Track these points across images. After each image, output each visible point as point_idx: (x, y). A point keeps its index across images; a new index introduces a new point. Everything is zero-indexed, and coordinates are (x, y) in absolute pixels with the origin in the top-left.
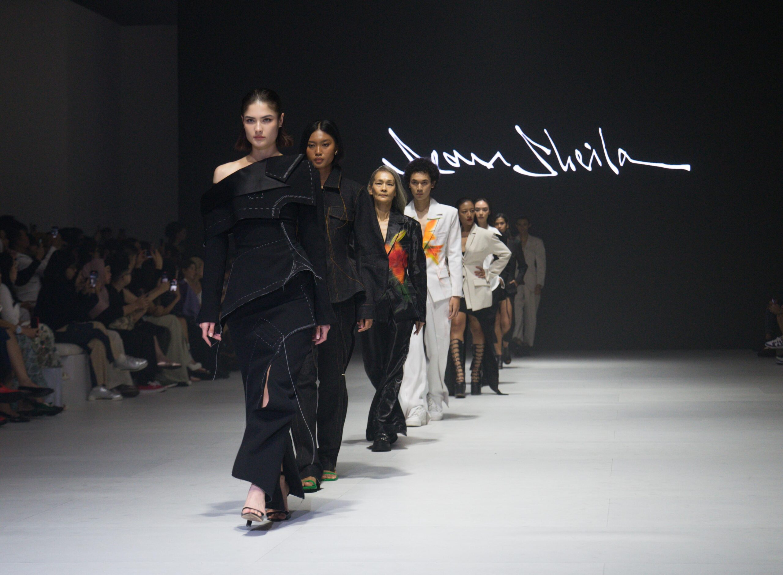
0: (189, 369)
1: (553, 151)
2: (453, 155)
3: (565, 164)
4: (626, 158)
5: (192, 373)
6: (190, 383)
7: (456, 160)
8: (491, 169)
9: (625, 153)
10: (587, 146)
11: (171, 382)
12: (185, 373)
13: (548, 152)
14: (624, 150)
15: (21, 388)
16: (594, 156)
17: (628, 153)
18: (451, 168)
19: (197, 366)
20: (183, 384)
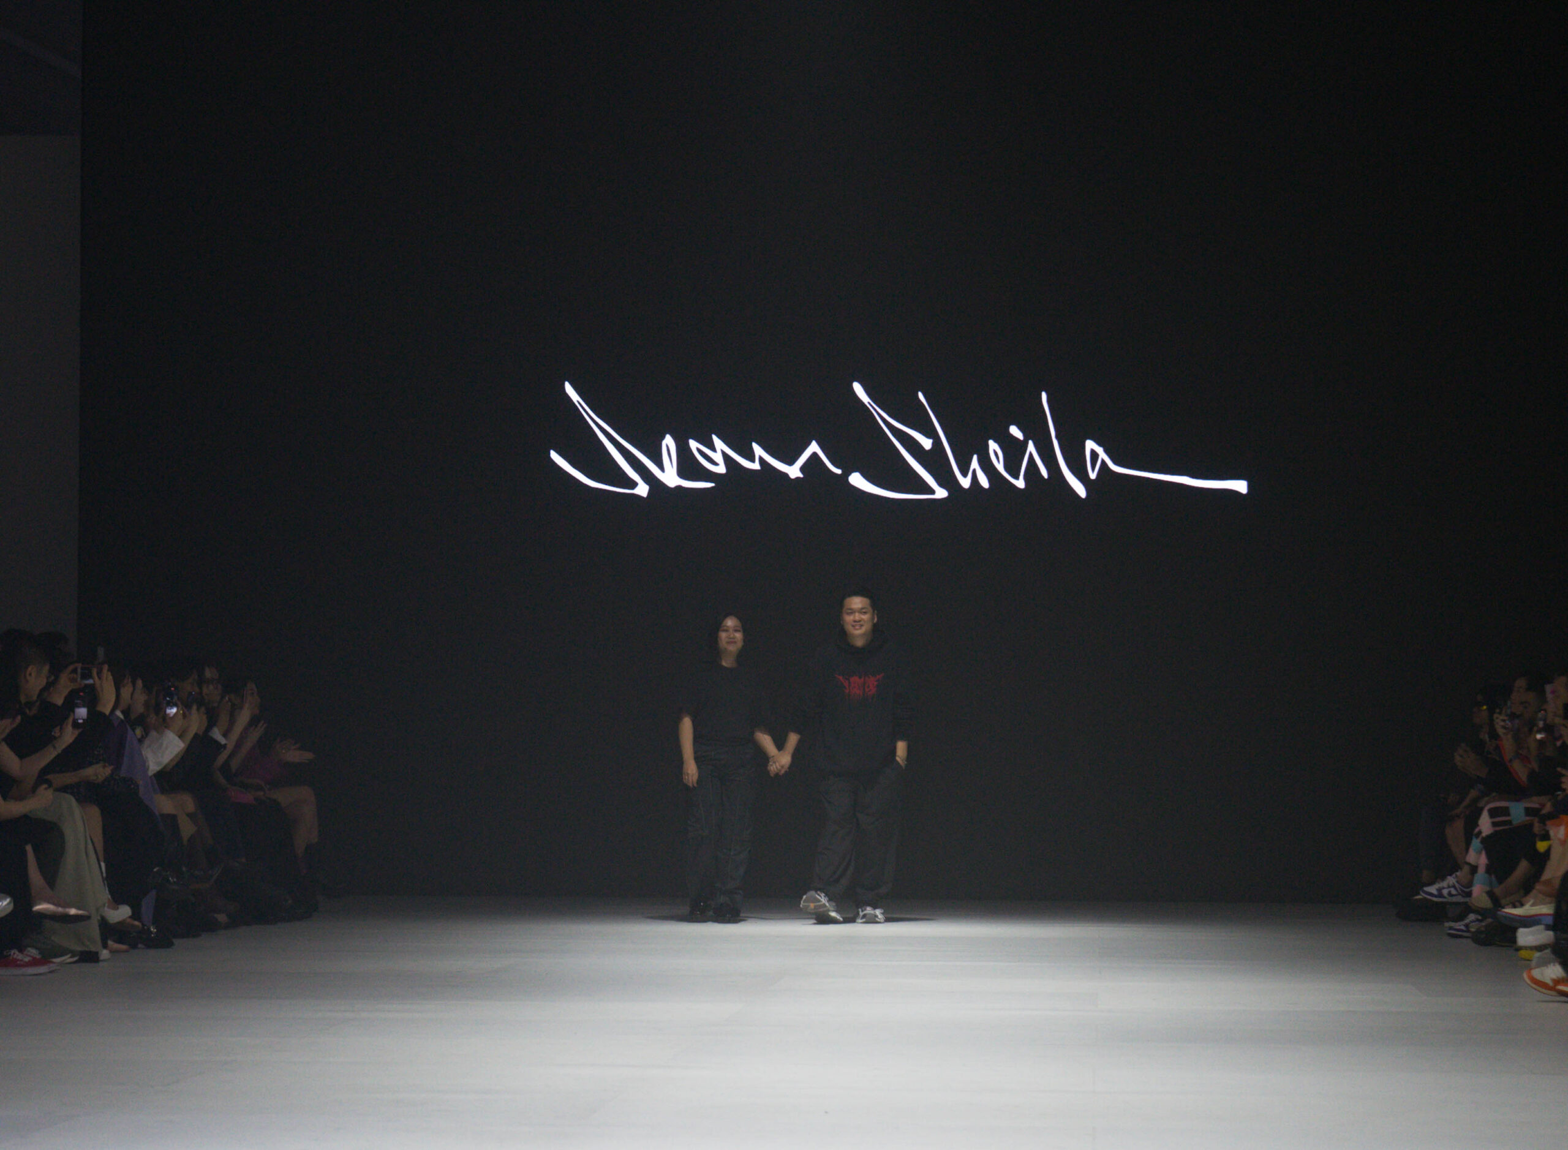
0: (104, 923)
1: (937, 442)
2: (714, 450)
3: (965, 475)
4: (1103, 462)
5: (109, 931)
6: (105, 954)
7: (718, 457)
8: (798, 479)
9: (1100, 450)
10: (1015, 431)
11: (63, 952)
12: (95, 932)
13: (927, 443)
14: (1098, 441)
16: (1031, 455)
17: (1106, 451)
18: (708, 476)
19: (122, 913)
20: (89, 957)
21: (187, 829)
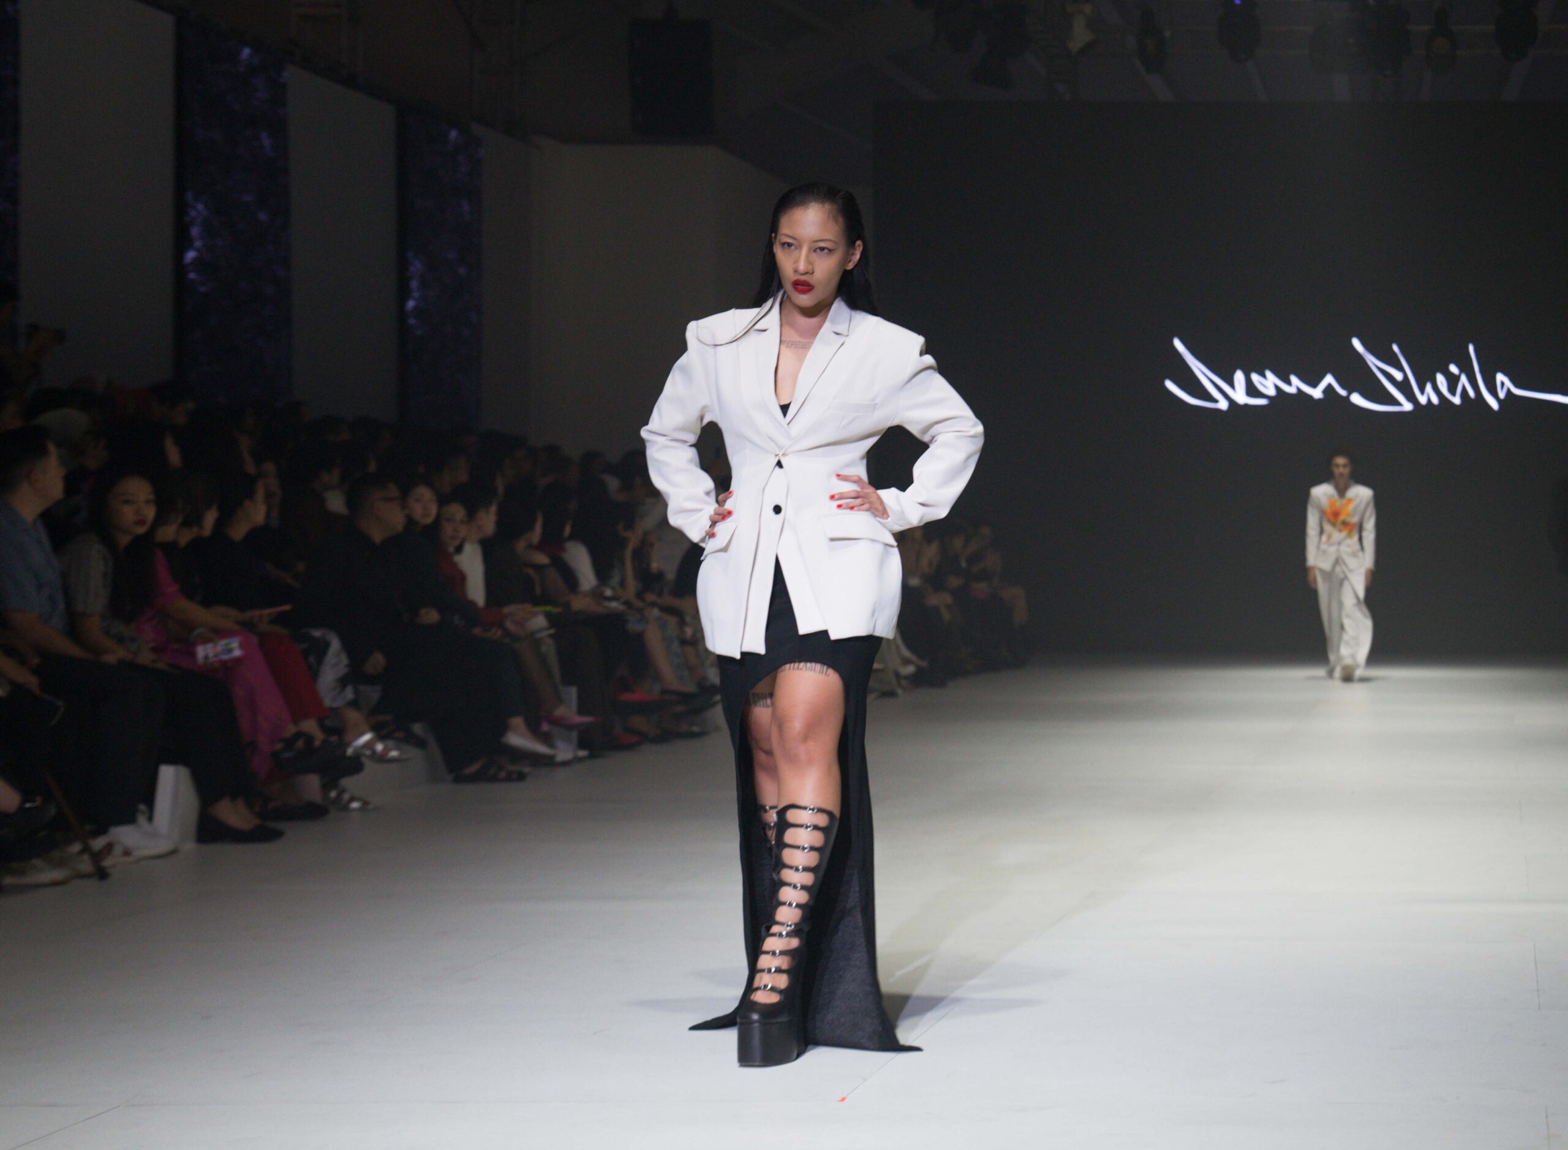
0: (897, 675)
6: (900, 692)
8: (1319, 400)
14: (1506, 374)
15: (665, 692)
20: (891, 694)
21: (946, 616)
